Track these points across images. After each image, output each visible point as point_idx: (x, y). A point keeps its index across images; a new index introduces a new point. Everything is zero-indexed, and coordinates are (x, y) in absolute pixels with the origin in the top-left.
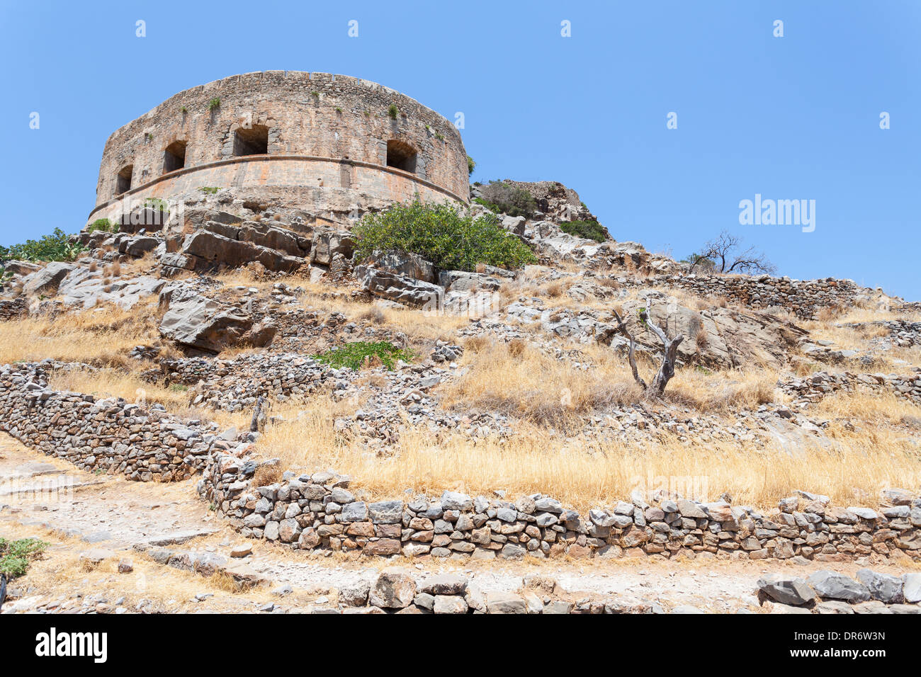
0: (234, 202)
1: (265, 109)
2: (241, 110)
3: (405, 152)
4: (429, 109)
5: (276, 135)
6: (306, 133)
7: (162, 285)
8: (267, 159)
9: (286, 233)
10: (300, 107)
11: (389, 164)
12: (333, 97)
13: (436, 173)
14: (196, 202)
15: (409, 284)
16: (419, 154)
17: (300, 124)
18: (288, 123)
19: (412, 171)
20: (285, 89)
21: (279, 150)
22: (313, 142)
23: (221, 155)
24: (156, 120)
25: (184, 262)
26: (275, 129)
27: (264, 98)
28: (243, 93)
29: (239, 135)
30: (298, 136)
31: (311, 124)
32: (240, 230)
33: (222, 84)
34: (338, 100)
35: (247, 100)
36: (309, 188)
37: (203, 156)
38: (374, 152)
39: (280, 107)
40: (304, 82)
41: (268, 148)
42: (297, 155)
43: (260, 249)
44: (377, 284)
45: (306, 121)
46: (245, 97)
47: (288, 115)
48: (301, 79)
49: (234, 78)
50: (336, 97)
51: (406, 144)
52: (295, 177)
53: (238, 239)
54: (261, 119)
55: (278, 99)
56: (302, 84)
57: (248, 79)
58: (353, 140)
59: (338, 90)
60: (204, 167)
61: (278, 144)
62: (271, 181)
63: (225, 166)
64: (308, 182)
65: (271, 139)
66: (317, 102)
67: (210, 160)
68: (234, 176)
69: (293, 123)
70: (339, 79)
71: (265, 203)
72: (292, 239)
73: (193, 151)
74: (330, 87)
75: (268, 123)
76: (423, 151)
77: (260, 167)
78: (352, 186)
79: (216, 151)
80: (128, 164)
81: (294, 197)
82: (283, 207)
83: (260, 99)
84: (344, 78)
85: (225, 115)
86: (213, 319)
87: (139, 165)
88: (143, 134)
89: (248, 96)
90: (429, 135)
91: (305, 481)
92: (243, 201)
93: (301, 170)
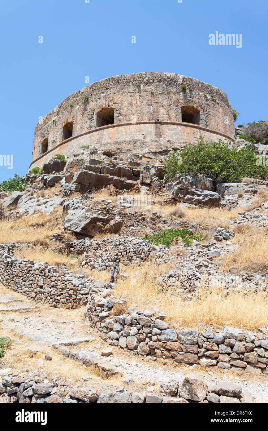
0: (98, 152)
1: (112, 98)
2: (99, 101)
3: (192, 112)
4: (206, 84)
5: (118, 112)
6: (134, 109)
7: (64, 201)
8: (114, 127)
9: (126, 167)
10: (130, 94)
11: (183, 121)
12: (148, 86)
13: (212, 123)
14: (79, 154)
15: (199, 193)
16: (202, 112)
17: (131, 104)
18: (124, 105)
19: (197, 123)
20: (122, 86)
21: (120, 121)
22: (139, 113)
23: (90, 127)
24: (58, 113)
25: (74, 188)
26: (117, 109)
27: (111, 92)
28: (100, 91)
29: (99, 115)
30: (130, 111)
31: (137, 104)
32: (101, 168)
33: (89, 88)
34: (152, 87)
35: (102, 95)
36: (137, 140)
37: (82, 129)
38: (174, 114)
39: (120, 96)
40: (132, 80)
41: (115, 120)
42: (130, 122)
43: (112, 178)
44: (179, 194)
45: (134, 102)
46: (101, 93)
47: (124, 100)
48: (130, 78)
49: (95, 84)
50: (150, 86)
51: (193, 107)
52: (130, 135)
53: (101, 173)
54: (110, 104)
55: (118, 92)
56: (131, 81)
57: (102, 83)
58: (161, 109)
59: (151, 81)
60: (82, 135)
61: (120, 117)
62: (117, 139)
63: (93, 133)
64: (137, 137)
65: (116, 115)
66: (140, 90)
67: (85, 131)
68: (97, 138)
69: (127, 104)
70: (152, 75)
71: (114, 151)
72: (130, 171)
73: (77, 126)
74: (147, 80)
75: (114, 106)
76: (204, 110)
77: (111, 132)
78: (162, 136)
79: (87, 125)
80: (46, 137)
81: (130, 146)
82: (124, 153)
83: (109, 93)
84: (155, 74)
85: (92, 105)
86: (89, 219)
87: (51, 138)
88: (52, 121)
89: (103, 93)
90: (207, 100)
91: (140, 314)
92: (103, 151)
93: (133, 130)
